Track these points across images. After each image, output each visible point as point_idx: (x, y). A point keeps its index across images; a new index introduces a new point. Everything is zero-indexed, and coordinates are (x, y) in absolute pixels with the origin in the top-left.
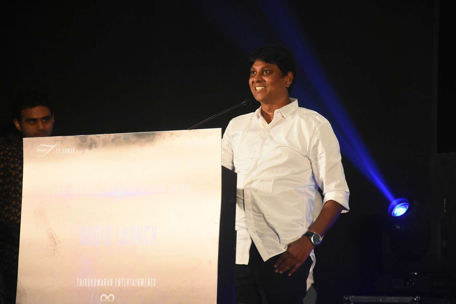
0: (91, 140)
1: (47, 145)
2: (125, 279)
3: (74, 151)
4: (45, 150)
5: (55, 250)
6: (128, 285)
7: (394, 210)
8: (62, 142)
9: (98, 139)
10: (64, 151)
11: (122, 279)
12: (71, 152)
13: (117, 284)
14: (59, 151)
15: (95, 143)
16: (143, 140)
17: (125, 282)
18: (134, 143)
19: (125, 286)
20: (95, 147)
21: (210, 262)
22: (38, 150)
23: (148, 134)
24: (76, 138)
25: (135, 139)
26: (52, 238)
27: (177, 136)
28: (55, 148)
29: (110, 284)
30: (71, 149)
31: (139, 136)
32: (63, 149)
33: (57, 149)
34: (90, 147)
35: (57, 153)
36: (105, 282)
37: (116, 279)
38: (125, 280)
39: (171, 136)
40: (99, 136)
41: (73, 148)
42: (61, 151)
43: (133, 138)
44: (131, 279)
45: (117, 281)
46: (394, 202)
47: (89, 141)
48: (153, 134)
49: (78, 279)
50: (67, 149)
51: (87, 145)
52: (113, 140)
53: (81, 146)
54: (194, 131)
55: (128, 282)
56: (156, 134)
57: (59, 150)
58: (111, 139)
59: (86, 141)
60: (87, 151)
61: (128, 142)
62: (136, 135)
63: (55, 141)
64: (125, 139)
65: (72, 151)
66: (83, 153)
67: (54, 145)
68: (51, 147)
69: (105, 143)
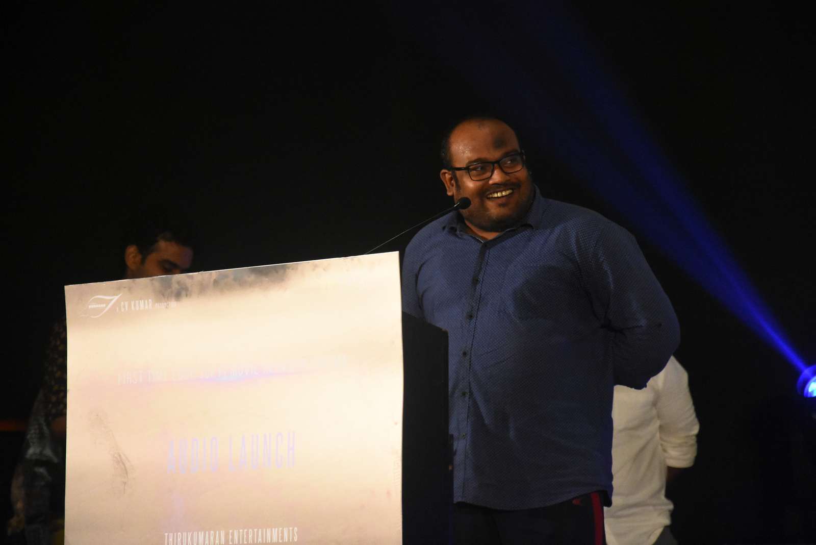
0: (178, 283)
1: (105, 295)
2: (246, 530)
3: (150, 305)
4: (102, 305)
5: (125, 483)
6: (250, 541)
7: (807, 386)
8: (130, 289)
9: (190, 281)
10: (135, 305)
11: (241, 531)
12: (147, 307)
13: (233, 540)
14: (127, 307)
15: (186, 289)
16: (267, 279)
17: (245, 536)
18: (251, 285)
19: (245, 543)
20: (187, 296)
21: (388, 493)
22: (90, 307)
23: (275, 268)
24: (154, 282)
25: (252, 277)
26: (120, 462)
27: (324, 270)
28: (118, 300)
29: (220, 540)
30: (146, 301)
31: (261, 272)
32: (133, 303)
33: (122, 303)
34: (178, 296)
35: (123, 310)
36: (212, 538)
37: (231, 531)
38: (246, 532)
39: (314, 270)
40: (192, 277)
41: (150, 300)
42: (130, 306)
43: (249, 277)
44: (256, 530)
45: (233, 535)
46: (807, 372)
47: (175, 286)
48: (284, 268)
49: (166, 534)
50: (139, 303)
51: (172, 292)
52: (216, 282)
53: (163, 295)
54: (352, 260)
55: (250, 536)
56: (289, 268)
57: (126, 304)
58: (212, 280)
59: (170, 287)
60: (173, 304)
61: (242, 284)
62: (253, 271)
63: (119, 289)
64: (235, 280)
65: (148, 304)
66: (166, 307)
67: (117, 295)
68: (112, 300)
69: (203, 289)
